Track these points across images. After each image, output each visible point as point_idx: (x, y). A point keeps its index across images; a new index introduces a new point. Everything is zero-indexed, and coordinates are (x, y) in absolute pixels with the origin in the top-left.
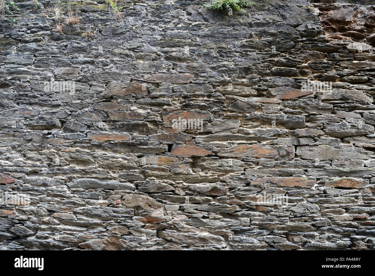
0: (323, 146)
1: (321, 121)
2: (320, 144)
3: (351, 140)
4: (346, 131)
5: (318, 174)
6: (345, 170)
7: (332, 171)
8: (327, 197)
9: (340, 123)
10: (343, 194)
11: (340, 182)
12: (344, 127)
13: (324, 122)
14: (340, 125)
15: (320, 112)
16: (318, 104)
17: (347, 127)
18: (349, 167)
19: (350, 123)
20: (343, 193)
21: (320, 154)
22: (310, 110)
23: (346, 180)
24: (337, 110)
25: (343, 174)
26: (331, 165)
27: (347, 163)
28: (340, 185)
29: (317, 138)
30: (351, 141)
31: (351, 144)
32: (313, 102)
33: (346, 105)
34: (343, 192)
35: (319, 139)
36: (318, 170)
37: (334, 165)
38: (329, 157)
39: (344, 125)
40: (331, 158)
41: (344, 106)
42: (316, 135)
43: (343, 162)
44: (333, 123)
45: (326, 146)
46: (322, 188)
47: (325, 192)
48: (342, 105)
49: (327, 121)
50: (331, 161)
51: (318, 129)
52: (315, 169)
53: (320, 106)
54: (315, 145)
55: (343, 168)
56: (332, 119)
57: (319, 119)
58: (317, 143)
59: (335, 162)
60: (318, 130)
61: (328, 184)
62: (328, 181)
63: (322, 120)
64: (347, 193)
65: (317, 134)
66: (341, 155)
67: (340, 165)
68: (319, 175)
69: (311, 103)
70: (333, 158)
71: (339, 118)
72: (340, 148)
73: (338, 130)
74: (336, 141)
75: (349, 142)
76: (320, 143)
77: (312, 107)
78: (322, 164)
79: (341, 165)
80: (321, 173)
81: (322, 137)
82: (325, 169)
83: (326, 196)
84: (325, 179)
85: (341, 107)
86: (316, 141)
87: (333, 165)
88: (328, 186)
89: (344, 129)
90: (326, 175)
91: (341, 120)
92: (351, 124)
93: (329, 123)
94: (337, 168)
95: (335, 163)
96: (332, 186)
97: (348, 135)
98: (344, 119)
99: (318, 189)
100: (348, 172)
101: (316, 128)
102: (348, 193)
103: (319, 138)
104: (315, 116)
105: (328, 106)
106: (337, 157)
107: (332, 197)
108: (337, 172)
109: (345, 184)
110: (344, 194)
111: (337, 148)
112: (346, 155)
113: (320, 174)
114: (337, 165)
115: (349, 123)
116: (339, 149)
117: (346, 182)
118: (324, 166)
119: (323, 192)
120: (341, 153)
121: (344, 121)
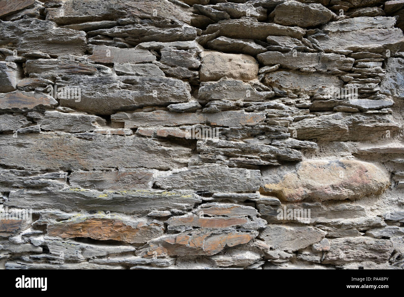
0: (51, 135)
1: (50, 73)
2: (42, 130)
3: (127, 119)
4: (111, 94)
5: (32, 203)
6: (101, 195)
7: (67, 197)
8: (49, 263)
9: (96, 76)
10: (91, 257)
11: (83, 227)
12: (104, 86)
13: (56, 73)
14: (95, 81)
15: (54, 52)
16: (44, 30)
17: (112, 85)
18: (113, 188)
19: (123, 74)
20: (91, 254)
21: (41, 154)
22: (27, 47)
23: (100, 222)
24: (93, 43)
25: (95, 205)
26: (68, 181)
27: (108, 177)
28: (85, 234)
29: (34, 115)
30: (126, 122)
31: (127, 130)
32: (32, 27)
33: (116, 30)
34: (93, 251)
35: (41, 117)
36: (31, 194)
37: (75, 181)
38: (61, 162)
39: (107, 80)
40: (65, 164)
41: (112, 32)
42: (30, 107)
43: (96, 175)
44: (78, 76)
45: (59, 135)
46: (41, 239)
47: (46, 249)
48: (107, 31)
49: (64, 71)
50: (70, 172)
51: (38, 92)
52: (25, 191)
53: (51, 35)
54: (31, 132)
55: (99, 190)
56: (75, 65)
57: (44, 66)
58: (38, 126)
59: (79, 174)
60: (38, 96)
61: (55, 230)
62: (54, 222)
63: (53, 68)
64: (101, 255)
65: (33, 103)
66: (95, 158)
67: (91, 181)
68: (36, 205)
69: (27, 29)
70: (73, 163)
71: (96, 63)
72: (91, 139)
73: (90, 94)
74: (84, 120)
75: (122, 125)
76: (44, 127)
77: (31, 38)
78: (42, 180)
79: (94, 183)
80: (41, 202)
81: (48, 112)
82: (50, 193)
83: (47, 260)
84: (47, 218)
85: (107, 37)
86: (33, 121)
87: (72, 183)
88: (55, 236)
89: (103, 90)
90: (53, 207)
91: (99, 69)
92: (125, 77)
93: (67, 76)
94: (82, 189)
95: (78, 178)
96: (64, 235)
97: (118, 107)
98: (111, 65)
99: (30, 242)
100: (105, 200)
101: (33, 90)
102: (105, 254)
103: (43, 114)
104: (35, 61)
105: (71, 35)
106: (84, 162)
107: (59, 264)
108: (80, 200)
109: (97, 232)
110: (94, 258)
111: (86, 139)
112: (108, 156)
113: (39, 203)
114: (82, 183)
115: (119, 74)
116: (90, 142)
117: (100, 228)
118: (46, 185)
119: (41, 249)
120: (94, 151)
121: (109, 70)
